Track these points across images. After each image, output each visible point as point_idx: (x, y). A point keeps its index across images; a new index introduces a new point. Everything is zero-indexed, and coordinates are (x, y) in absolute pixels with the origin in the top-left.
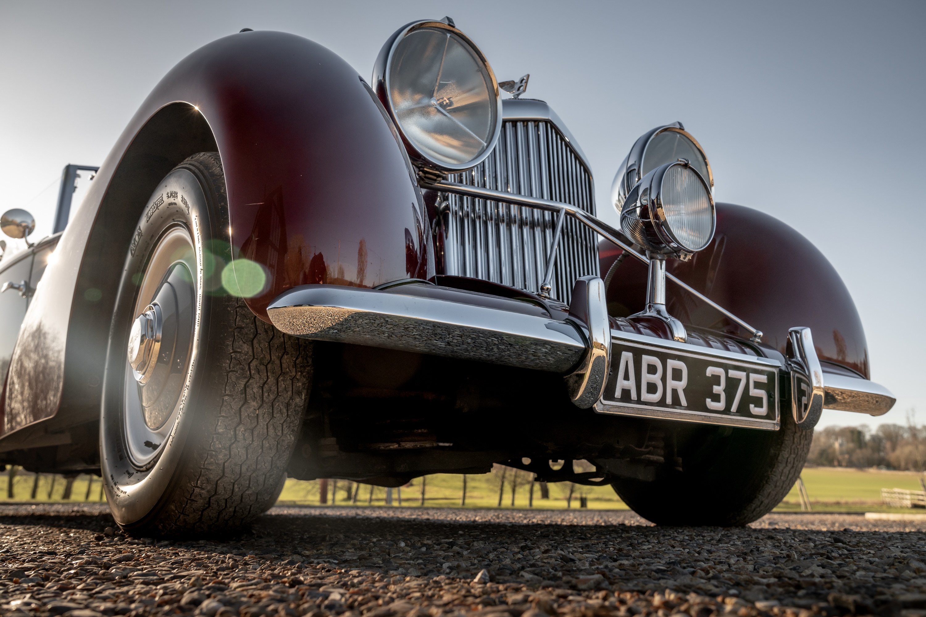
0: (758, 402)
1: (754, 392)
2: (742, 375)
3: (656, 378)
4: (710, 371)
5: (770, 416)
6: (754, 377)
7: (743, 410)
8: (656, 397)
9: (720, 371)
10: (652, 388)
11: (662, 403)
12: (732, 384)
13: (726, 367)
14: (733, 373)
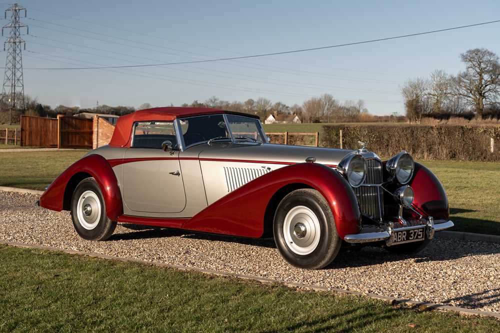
0: (420, 235)
1: (419, 233)
2: (417, 231)
3: (400, 236)
4: (411, 232)
5: (423, 238)
6: (420, 230)
7: (417, 238)
8: (400, 240)
9: (413, 231)
10: (400, 238)
11: (401, 241)
12: (415, 233)
13: (414, 230)
14: (415, 231)
